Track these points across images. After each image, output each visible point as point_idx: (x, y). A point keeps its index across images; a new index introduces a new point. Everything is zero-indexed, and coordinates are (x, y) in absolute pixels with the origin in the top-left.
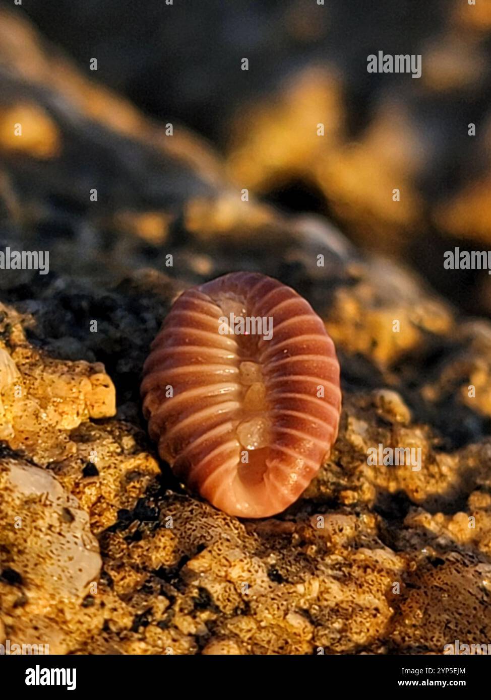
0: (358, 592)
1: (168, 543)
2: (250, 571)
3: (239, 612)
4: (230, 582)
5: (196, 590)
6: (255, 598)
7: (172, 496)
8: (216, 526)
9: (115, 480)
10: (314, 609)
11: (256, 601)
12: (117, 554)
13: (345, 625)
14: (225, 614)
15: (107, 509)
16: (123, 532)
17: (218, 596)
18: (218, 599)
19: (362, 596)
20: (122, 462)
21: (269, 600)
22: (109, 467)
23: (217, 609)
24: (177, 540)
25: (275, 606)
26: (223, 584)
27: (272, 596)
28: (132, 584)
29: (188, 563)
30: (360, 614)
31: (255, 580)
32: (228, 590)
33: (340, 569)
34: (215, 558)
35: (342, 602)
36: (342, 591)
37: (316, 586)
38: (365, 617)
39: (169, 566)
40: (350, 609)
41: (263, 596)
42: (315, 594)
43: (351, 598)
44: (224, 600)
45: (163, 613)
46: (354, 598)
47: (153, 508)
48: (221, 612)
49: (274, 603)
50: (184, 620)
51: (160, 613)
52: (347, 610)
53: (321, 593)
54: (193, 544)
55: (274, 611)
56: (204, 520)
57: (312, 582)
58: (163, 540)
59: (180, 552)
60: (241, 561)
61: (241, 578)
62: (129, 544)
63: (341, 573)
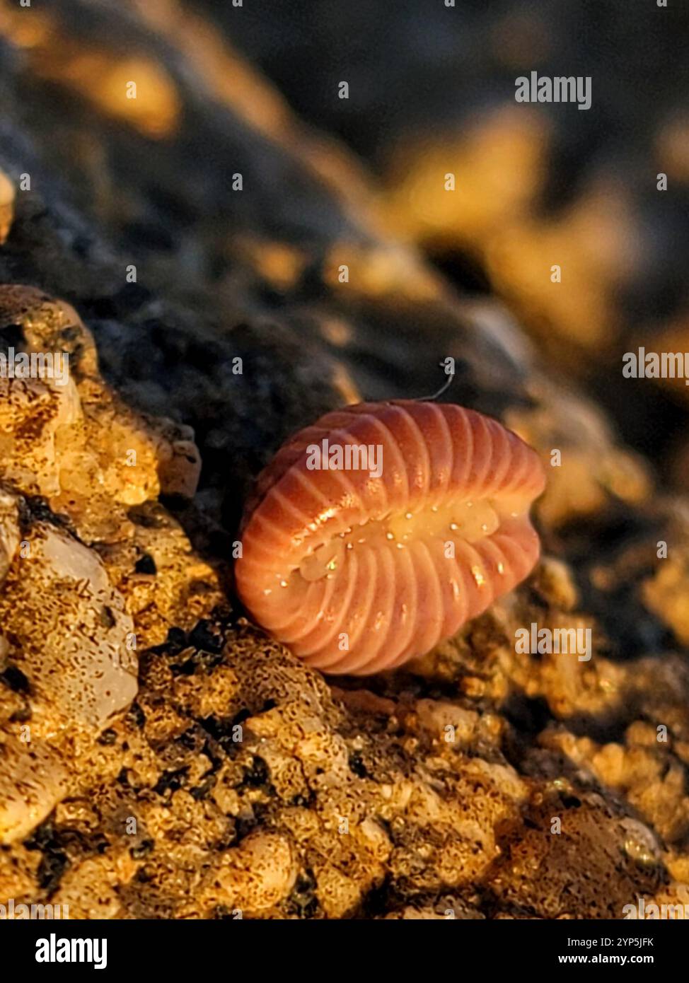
0: (460, 815)
1: (227, 688)
2: (326, 751)
3: (300, 801)
4: (297, 759)
5: (251, 759)
6: (325, 788)
7: (245, 626)
8: (295, 680)
9: (174, 587)
10: (398, 822)
11: (327, 793)
12: (157, 684)
13: (434, 854)
14: (281, 799)
15: (156, 623)
16: (171, 658)
17: (277, 774)
18: (277, 778)
19: (465, 822)
20: (189, 564)
21: (344, 796)
22: (171, 567)
23: (272, 791)
24: (239, 686)
25: (350, 806)
26: (288, 760)
27: (349, 791)
28: (169, 730)
29: (248, 720)
30: (456, 844)
31: (331, 765)
32: (292, 769)
33: (443, 779)
34: (285, 722)
35: (436, 823)
36: (440, 808)
37: (407, 793)
38: (462, 849)
39: (222, 718)
40: (445, 835)
41: (337, 788)
42: (402, 804)
43: (449, 821)
44: (285, 781)
45: (201, 778)
46: (453, 821)
47: (217, 636)
48: (277, 795)
49: (350, 801)
50: (226, 793)
51: (197, 777)
52: (440, 834)
53: (412, 804)
54: (260, 696)
55: (346, 811)
56: (282, 668)
57: (403, 786)
58: (221, 681)
59: (240, 703)
60: (319, 734)
61: (313, 758)
62: (175, 675)
63: (443, 784)
